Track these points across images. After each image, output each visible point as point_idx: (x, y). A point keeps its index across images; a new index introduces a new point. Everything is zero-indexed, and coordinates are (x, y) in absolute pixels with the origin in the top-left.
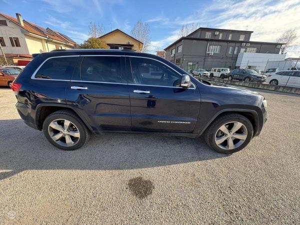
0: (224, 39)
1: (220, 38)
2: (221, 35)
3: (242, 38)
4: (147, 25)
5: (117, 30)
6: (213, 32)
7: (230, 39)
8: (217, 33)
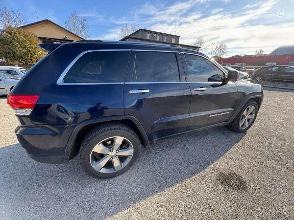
0: (161, 41)
1: (158, 39)
2: (158, 37)
3: (173, 41)
4: (83, 19)
5: (47, 20)
6: (152, 34)
7: (165, 41)
8: (155, 35)
